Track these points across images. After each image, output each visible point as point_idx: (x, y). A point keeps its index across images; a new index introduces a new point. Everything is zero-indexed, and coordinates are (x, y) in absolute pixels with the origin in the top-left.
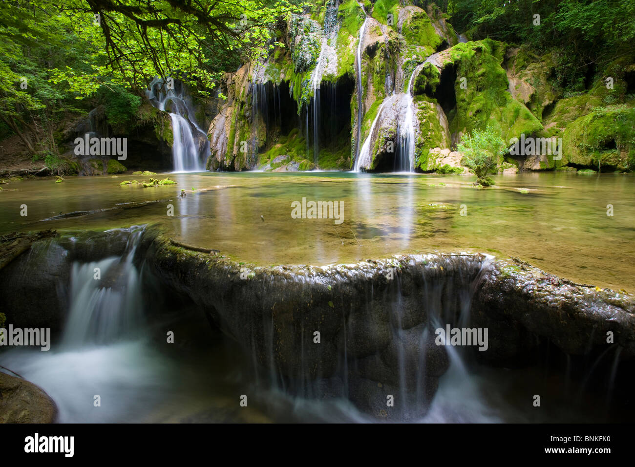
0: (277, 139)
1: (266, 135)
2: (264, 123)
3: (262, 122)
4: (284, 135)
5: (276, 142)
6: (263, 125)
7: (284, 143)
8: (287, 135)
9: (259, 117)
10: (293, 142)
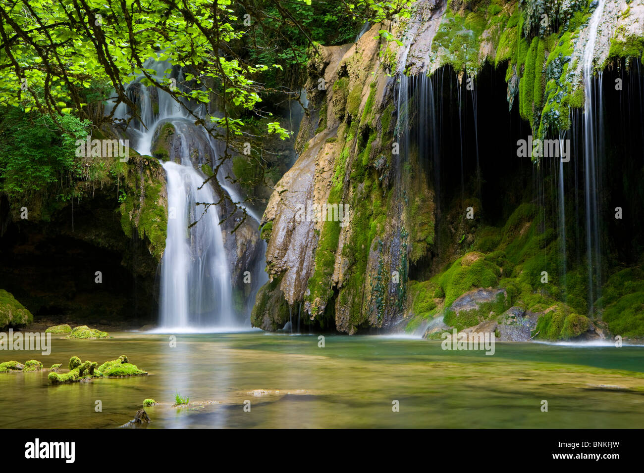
0: (470, 237)
1: (433, 223)
2: (429, 188)
3: (425, 186)
4: (493, 225)
5: (465, 246)
6: (427, 192)
7: (490, 250)
8: (503, 226)
9: (412, 170)
10: (520, 247)
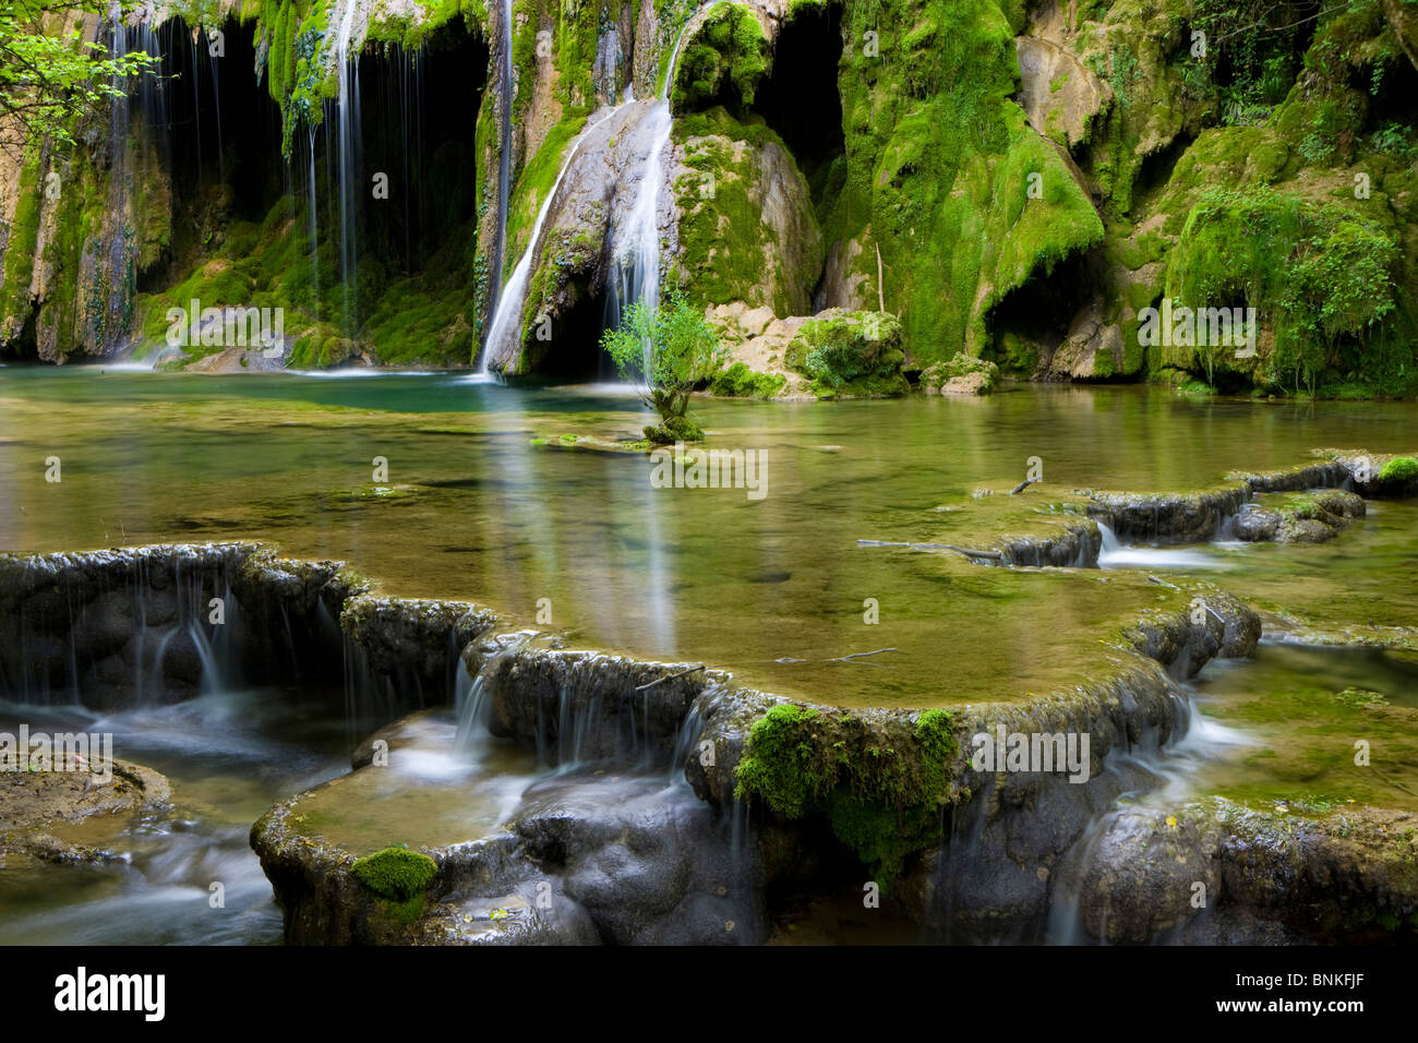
0: (219, 236)
1: (168, 217)
2: (162, 170)
3: (156, 168)
4: (250, 220)
5: (213, 246)
6: (161, 177)
7: (245, 255)
8: (262, 221)
9: (138, 146)
10: (281, 251)
